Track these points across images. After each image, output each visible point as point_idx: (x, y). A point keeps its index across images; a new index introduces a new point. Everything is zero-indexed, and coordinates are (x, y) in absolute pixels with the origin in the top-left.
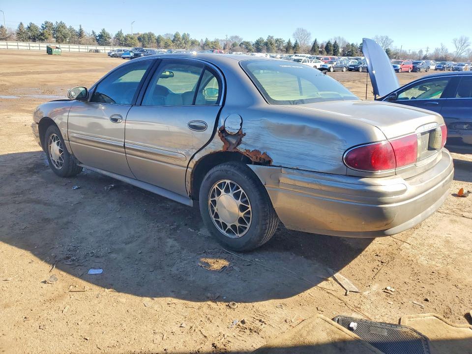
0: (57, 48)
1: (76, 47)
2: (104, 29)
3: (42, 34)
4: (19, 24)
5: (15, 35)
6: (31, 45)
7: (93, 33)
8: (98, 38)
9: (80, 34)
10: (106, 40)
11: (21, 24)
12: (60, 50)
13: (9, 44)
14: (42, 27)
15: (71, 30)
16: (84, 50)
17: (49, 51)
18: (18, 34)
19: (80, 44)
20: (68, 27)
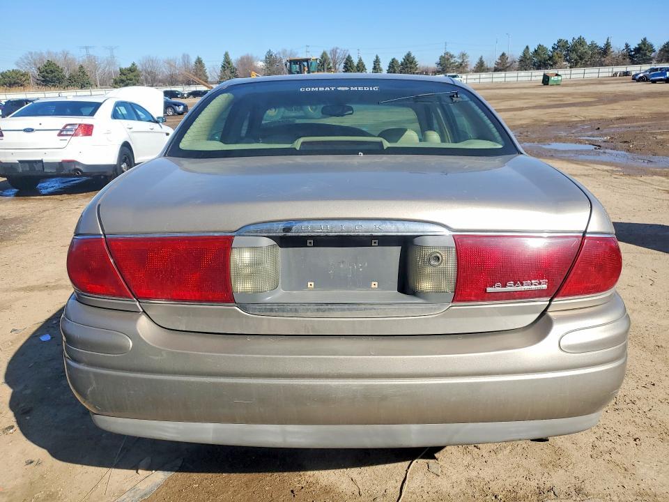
0: (557, 75)
1: (595, 70)
2: (645, 39)
3: (551, 58)
4: (525, 47)
5: (517, 63)
6: (534, 74)
7: (627, 46)
8: (633, 53)
9: (605, 51)
10: (645, 55)
11: (527, 47)
12: (560, 78)
13: (507, 75)
14: (553, 48)
15: (593, 46)
16: (607, 75)
17: (546, 80)
18: (521, 61)
19: (602, 65)
20: (589, 43)
